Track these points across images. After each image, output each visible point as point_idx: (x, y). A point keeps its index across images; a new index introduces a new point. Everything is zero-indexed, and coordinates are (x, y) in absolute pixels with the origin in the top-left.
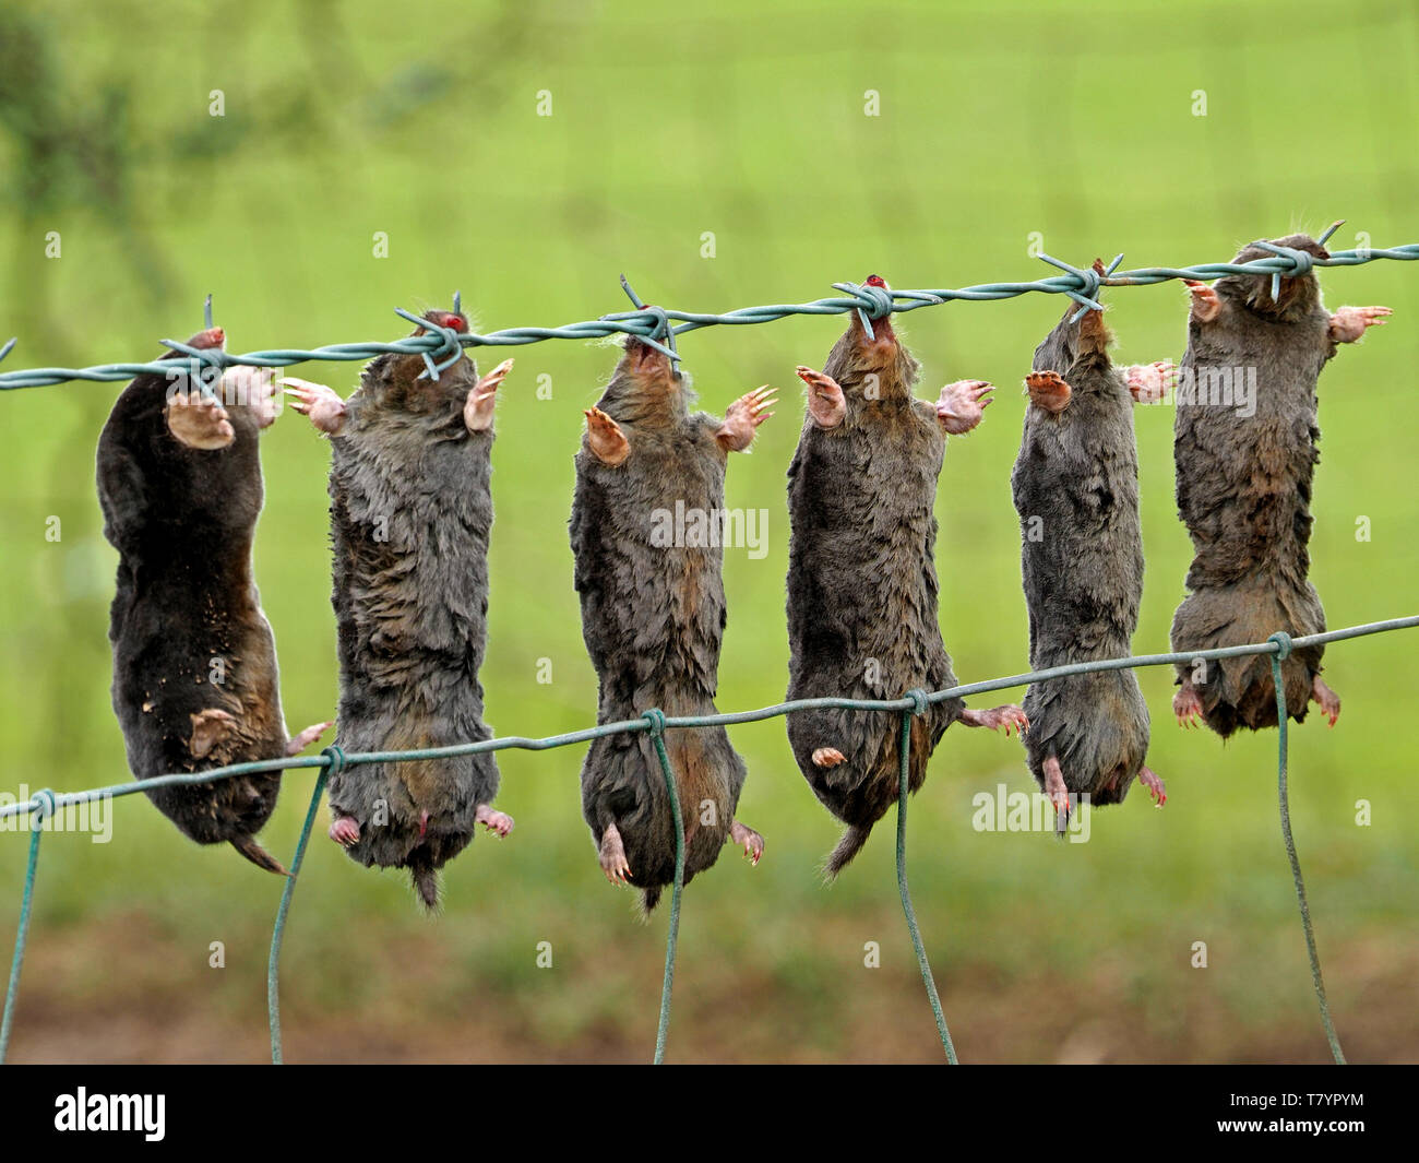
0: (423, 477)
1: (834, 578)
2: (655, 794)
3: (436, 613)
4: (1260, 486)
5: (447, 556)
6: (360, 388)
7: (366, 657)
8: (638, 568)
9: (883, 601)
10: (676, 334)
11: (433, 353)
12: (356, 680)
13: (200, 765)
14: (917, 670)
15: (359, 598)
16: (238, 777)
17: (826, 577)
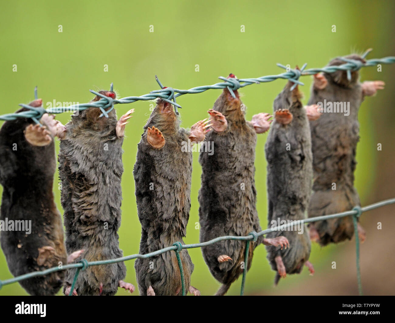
0: (100, 155)
1: (222, 190)
2: (168, 275)
3: (105, 207)
4: (340, 151)
5: (109, 185)
6: (71, 121)
7: (78, 224)
8: (164, 188)
9: (240, 198)
10: (176, 97)
11: (104, 107)
12: (73, 234)
13: (42, 267)
14: (251, 224)
15: (76, 202)
16: (54, 272)
17: (218, 190)
